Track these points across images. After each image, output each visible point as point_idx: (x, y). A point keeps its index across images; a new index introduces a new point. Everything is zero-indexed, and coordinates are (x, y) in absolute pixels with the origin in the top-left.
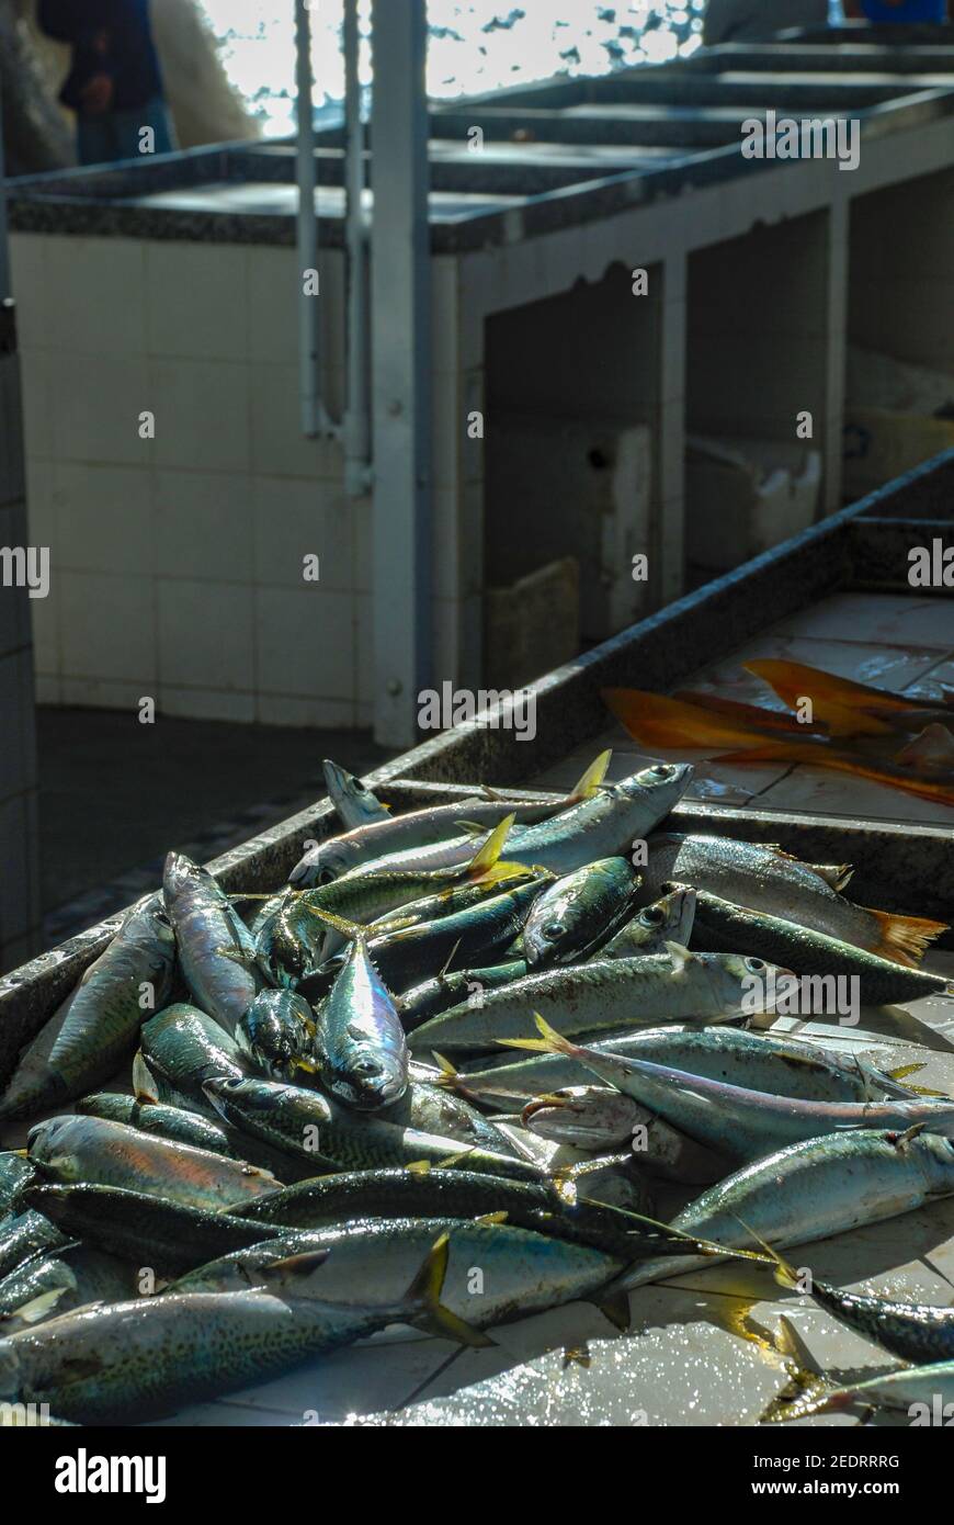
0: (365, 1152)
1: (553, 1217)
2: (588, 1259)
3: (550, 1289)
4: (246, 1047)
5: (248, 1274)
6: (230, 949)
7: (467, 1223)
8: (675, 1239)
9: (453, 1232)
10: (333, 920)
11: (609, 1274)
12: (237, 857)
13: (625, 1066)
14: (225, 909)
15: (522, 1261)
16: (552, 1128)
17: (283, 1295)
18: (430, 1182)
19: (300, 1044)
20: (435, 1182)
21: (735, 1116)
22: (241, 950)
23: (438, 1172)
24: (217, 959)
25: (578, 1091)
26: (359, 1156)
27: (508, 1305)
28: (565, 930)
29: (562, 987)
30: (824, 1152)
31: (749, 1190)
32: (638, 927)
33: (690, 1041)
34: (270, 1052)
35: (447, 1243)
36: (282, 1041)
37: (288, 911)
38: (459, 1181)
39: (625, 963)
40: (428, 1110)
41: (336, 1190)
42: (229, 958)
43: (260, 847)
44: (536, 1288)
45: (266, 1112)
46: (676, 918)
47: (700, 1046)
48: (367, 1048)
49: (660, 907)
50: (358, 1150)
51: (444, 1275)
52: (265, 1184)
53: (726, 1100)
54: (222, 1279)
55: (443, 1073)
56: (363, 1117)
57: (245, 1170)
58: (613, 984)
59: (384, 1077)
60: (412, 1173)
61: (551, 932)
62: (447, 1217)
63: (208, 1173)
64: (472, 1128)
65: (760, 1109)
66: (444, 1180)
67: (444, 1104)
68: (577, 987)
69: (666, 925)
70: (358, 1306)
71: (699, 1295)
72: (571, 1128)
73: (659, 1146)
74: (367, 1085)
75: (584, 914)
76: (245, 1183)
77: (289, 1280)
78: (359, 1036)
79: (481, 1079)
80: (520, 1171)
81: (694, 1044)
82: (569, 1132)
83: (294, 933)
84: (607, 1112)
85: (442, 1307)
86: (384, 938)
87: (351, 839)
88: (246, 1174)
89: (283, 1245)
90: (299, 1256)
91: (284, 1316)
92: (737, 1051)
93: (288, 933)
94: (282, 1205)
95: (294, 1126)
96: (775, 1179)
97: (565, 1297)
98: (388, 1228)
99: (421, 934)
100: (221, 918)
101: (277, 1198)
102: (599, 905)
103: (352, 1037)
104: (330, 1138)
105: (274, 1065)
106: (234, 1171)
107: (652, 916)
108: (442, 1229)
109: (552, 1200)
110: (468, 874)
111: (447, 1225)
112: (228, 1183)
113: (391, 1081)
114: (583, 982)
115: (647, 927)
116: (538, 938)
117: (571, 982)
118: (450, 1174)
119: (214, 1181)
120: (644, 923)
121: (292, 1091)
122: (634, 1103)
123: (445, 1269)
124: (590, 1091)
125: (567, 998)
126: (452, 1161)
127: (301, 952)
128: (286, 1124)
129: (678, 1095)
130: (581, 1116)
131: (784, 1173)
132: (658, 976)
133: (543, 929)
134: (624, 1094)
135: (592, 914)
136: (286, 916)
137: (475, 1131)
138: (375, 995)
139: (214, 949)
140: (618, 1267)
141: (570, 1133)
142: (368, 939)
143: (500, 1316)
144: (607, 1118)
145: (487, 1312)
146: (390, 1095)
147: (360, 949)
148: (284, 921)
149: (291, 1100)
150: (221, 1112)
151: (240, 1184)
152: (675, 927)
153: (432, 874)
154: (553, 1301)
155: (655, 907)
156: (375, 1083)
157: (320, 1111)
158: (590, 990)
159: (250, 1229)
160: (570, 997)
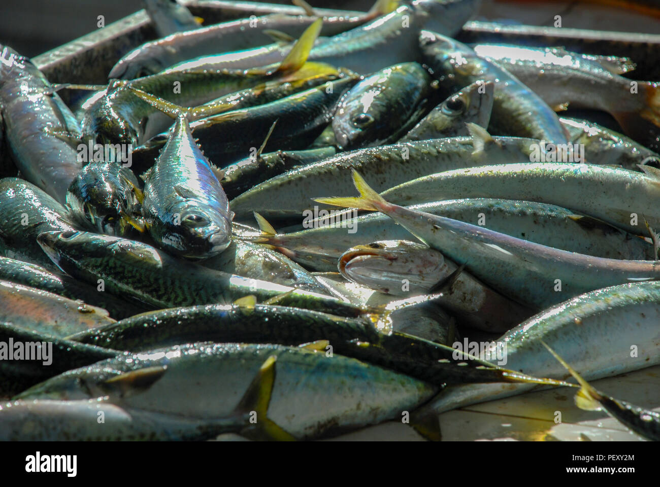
0: (194, 294)
1: (370, 347)
2: (403, 384)
3: (368, 409)
4: (77, 208)
5: (89, 387)
6: (57, 129)
7: (292, 349)
8: (482, 367)
9: (280, 354)
10: (156, 102)
11: (421, 398)
12: (58, 56)
13: (434, 222)
14: (51, 96)
15: (343, 383)
16: (367, 274)
17: (123, 404)
18: (257, 316)
19: (129, 207)
20: (261, 315)
21: (535, 268)
22: (67, 130)
23: (264, 307)
24: (45, 138)
25: (391, 244)
26: (189, 297)
27: (329, 422)
28: (372, 119)
29: (371, 163)
30: (619, 297)
31: (550, 328)
32: (440, 115)
33: (492, 206)
34: (102, 209)
35: (274, 364)
36: (113, 200)
37: (113, 96)
38: (284, 315)
39: (430, 144)
40: (251, 262)
41: (170, 322)
42: (57, 137)
43: (79, 49)
44: (354, 407)
45: (100, 260)
46: (475, 107)
47: (500, 210)
48: (196, 204)
49: (461, 98)
50: (187, 293)
51: (271, 392)
52: (100, 320)
53: (526, 254)
54: (64, 390)
55: (263, 233)
56: (192, 264)
57: (80, 308)
58: (419, 161)
59: (212, 227)
60: (239, 308)
61: (359, 121)
62: (273, 343)
63: (46, 310)
64: (292, 276)
65: (557, 262)
66: (269, 314)
67: (266, 256)
68: (385, 164)
69: (466, 114)
70: (193, 416)
71: (503, 417)
72: (385, 274)
73: (464, 293)
74: (196, 234)
75: (389, 106)
76: (81, 318)
77: (128, 393)
78: (187, 194)
79: (298, 238)
80: (340, 308)
81: (495, 208)
82: (383, 277)
83: (118, 114)
84: (418, 262)
85: (269, 420)
86: (205, 119)
87: (167, 43)
88: (81, 312)
89: (123, 363)
90: (138, 372)
91: (124, 423)
92: (535, 214)
93: (114, 114)
94: (118, 334)
95: (126, 272)
96: (574, 320)
97: (380, 417)
98: (221, 350)
99: (239, 118)
100: (47, 103)
101: (113, 329)
102: (403, 99)
103: (181, 195)
104: (161, 281)
105: (106, 221)
106: (72, 309)
107: (453, 106)
108: (269, 353)
109: (369, 333)
110: (279, 74)
111: (274, 350)
112: (64, 319)
113: (218, 231)
114: (391, 159)
115: (448, 115)
116: (347, 126)
117: (379, 159)
118: (274, 309)
119: (52, 318)
120: (445, 111)
121: (125, 242)
122: (442, 256)
123: (273, 386)
124: (402, 244)
125: (377, 173)
126: (277, 299)
127: (126, 130)
128: (119, 270)
129: (482, 249)
130: (394, 263)
131: (582, 314)
132: (460, 156)
133: (351, 119)
134: (433, 248)
135: (396, 106)
136: (111, 100)
137: (295, 279)
138: (199, 165)
139: (41, 129)
140: (429, 393)
141: (383, 279)
142: (190, 119)
143: (322, 431)
144: (418, 266)
145: (311, 427)
146: (217, 243)
147: (183, 127)
148: (109, 104)
149: (123, 249)
150: (56, 262)
151: (76, 321)
152: (474, 115)
153: (246, 72)
154: (370, 419)
155: (454, 98)
156: (203, 232)
157: (151, 259)
158: (396, 166)
159: (89, 352)
160: (379, 172)
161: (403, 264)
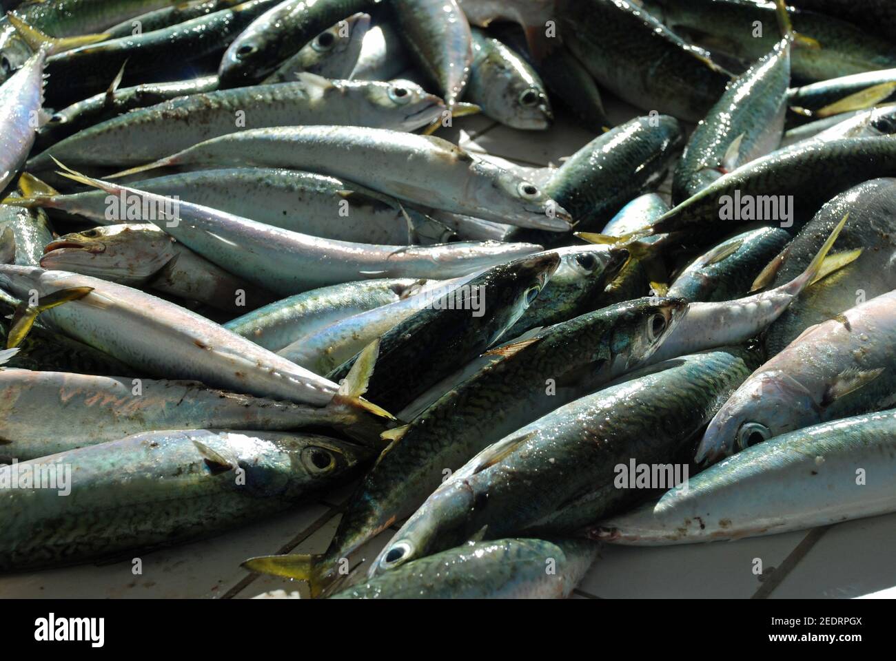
25: (115, 230)
28: (255, 49)
29: (199, 111)
32: (310, 51)
46: (344, 44)
53: (255, 245)
58: (249, 110)
61: (243, 51)
68: (213, 112)
69: (334, 50)
107: (324, 41)
114: (221, 107)
115: (317, 51)
116: (232, 55)
120: (316, 47)
129: (208, 238)
131: (264, 325)
132: (295, 104)
133: (239, 47)
158: (225, 115)
160: (204, 122)
161: (110, 257)
